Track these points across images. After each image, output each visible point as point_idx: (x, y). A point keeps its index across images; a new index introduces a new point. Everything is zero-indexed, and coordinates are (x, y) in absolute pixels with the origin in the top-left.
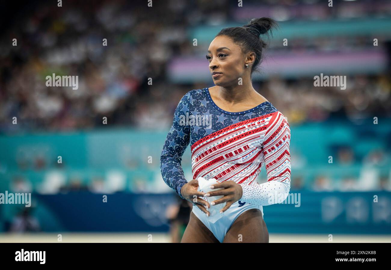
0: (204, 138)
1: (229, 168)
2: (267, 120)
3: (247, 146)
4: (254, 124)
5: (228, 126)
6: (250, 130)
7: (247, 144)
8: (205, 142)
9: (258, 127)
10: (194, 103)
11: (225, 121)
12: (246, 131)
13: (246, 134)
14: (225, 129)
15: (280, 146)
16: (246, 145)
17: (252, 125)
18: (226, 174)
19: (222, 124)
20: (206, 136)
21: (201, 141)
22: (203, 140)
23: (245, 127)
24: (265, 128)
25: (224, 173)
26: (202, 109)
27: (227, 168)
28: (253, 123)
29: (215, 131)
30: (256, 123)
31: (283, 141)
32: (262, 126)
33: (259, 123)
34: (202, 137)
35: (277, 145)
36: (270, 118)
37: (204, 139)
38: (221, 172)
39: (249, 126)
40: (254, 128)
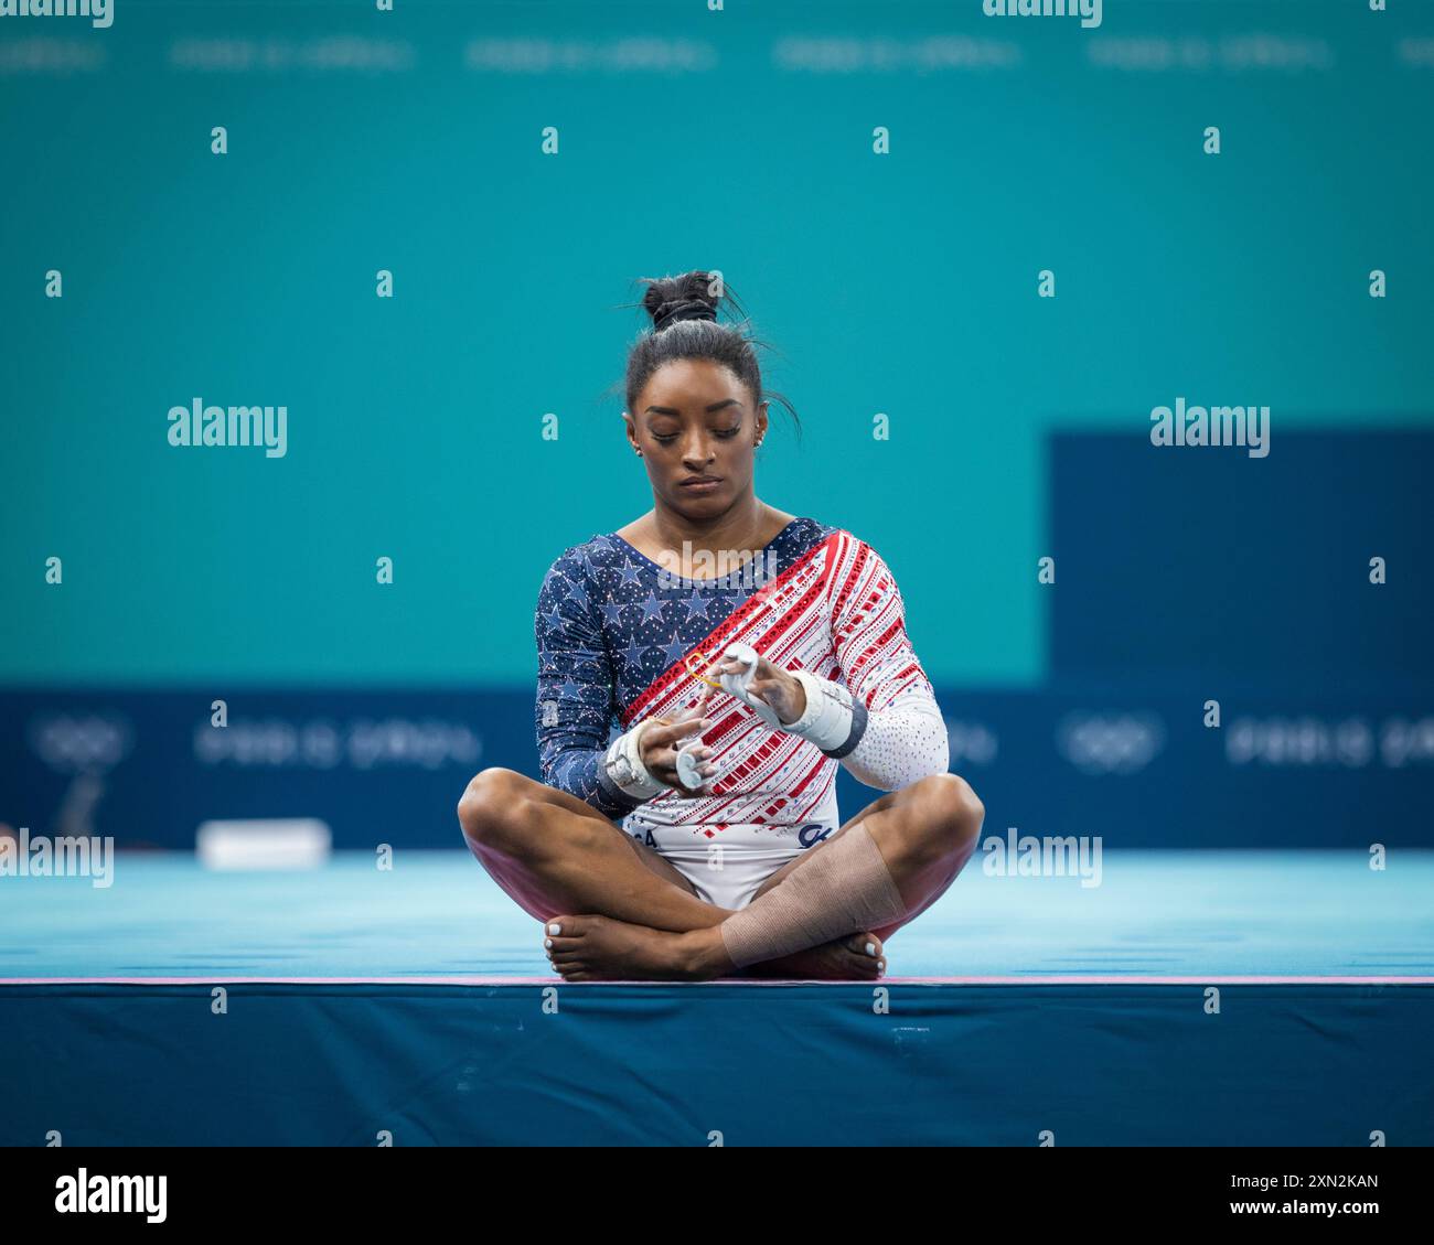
0: (665, 675)
1: (763, 743)
2: (818, 563)
3: (795, 660)
4: (792, 588)
5: (724, 619)
6: (788, 607)
7: (793, 657)
8: (672, 686)
9: (804, 591)
10: (600, 578)
11: (708, 608)
12: (779, 616)
13: (782, 626)
14: (717, 630)
15: (876, 606)
16: (791, 660)
17: (787, 592)
18: (759, 762)
19: (706, 621)
20: (669, 667)
21: (660, 686)
22: (664, 681)
23: (770, 608)
24: (820, 585)
25: (753, 761)
26: (630, 594)
27: (760, 746)
28: (786, 586)
29: (690, 645)
30: (794, 582)
31: (879, 591)
32: (812, 582)
33: (803, 578)
34: (660, 672)
35: (867, 607)
36: (824, 552)
37: (669, 677)
38: (745, 760)
39: (780, 598)
40: (795, 600)
